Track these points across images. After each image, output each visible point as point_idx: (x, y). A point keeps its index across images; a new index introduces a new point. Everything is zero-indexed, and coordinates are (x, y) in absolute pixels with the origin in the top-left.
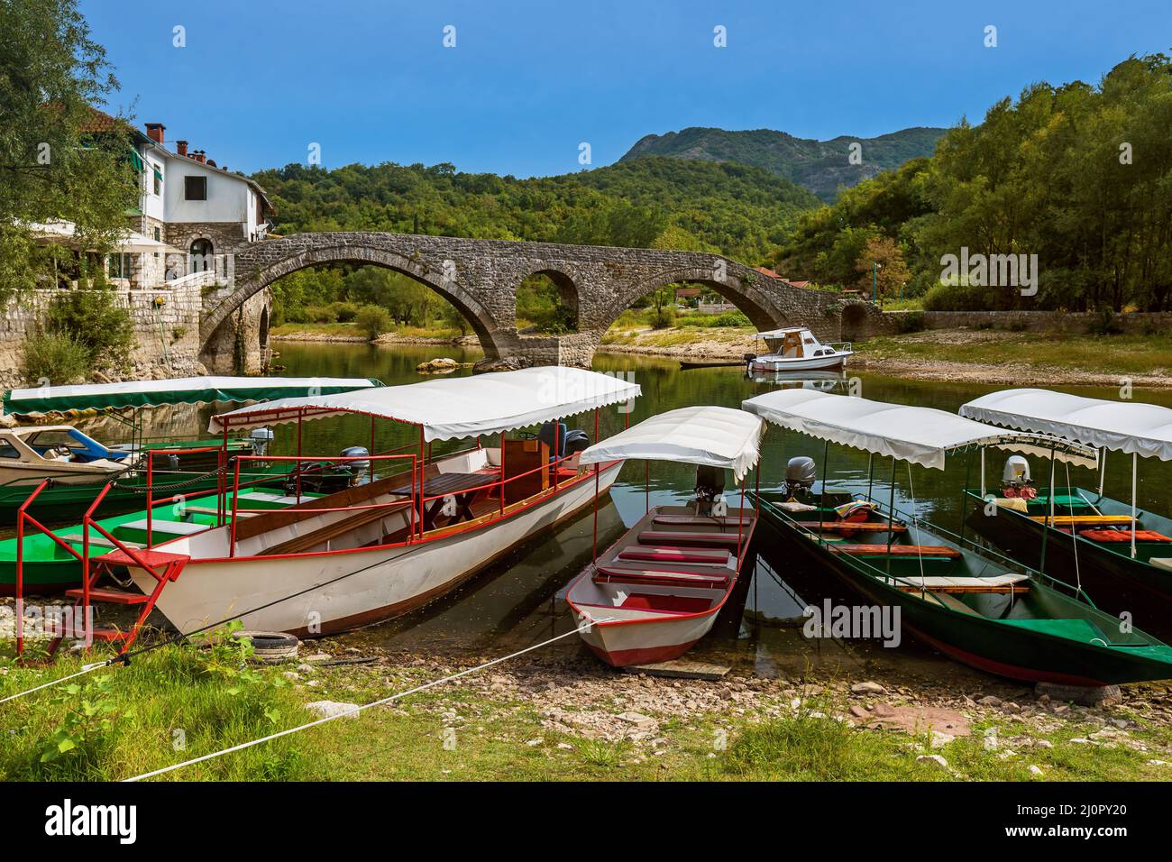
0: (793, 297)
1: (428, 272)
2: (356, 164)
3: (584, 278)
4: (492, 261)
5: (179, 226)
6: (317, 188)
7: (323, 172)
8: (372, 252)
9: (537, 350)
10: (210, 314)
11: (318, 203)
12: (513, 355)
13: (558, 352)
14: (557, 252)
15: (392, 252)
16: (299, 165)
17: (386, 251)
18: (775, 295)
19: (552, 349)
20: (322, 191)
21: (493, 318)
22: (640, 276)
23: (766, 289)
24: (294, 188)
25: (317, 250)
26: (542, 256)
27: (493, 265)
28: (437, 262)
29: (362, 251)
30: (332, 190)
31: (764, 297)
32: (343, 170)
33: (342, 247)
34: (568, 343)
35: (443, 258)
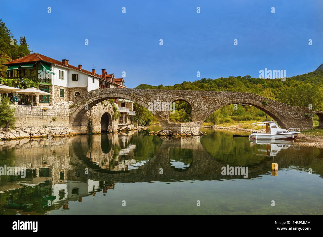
0: (288, 110)
1: (138, 101)
2: (222, 78)
3: (194, 102)
4: (159, 97)
5: (72, 88)
6: (208, 85)
7: (212, 80)
8: (120, 94)
9: (174, 128)
10: (72, 114)
11: (208, 89)
12: (167, 129)
13: (181, 128)
14: (183, 93)
15: (126, 94)
16: (205, 79)
17: (124, 94)
18: (279, 109)
19: (179, 128)
20: (210, 85)
21: (160, 116)
22: (217, 102)
23: (275, 106)
24: (202, 85)
25: (102, 94)
26: (178, 95)
27: (160, 98)
28: (141, 97)
29: (117, 94)
30: (212, 85)
31: (274, 110)
32: (217, 79)
33: (110, 93)
34: (186, 126)
35: (142, 96)
